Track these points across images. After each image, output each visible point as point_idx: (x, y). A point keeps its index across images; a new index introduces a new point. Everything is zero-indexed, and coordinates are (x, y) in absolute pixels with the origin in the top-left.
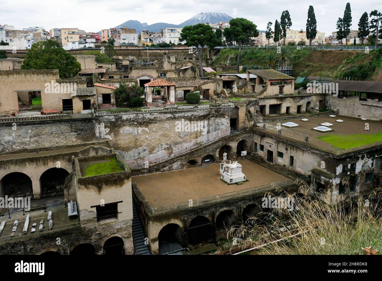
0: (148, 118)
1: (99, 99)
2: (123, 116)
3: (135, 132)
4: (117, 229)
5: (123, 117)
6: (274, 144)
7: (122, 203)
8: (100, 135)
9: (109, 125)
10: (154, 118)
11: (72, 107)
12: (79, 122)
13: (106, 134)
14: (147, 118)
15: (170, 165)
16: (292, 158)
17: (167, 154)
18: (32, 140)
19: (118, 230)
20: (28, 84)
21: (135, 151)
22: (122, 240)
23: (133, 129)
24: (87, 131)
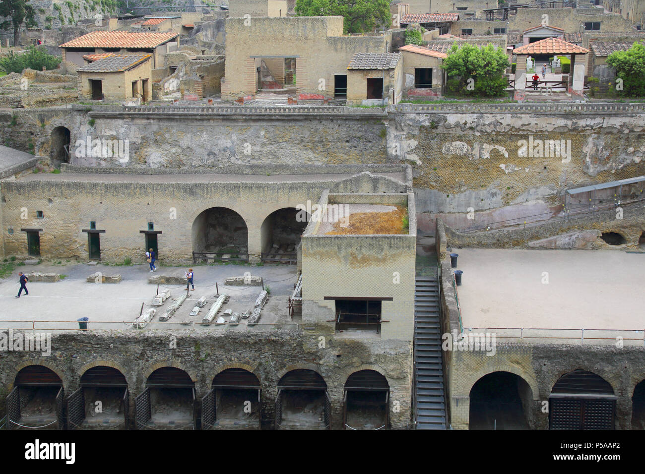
0: (508, 125)
1: (407, 78)
2: (448, 115)
3: (474, 153)
4: (377, 355)
5: (448, 118)
7: (391, 302)
9: (416, 132)
10: (523, 125)
11: (345, 91)
12: (356, 122)
13: (409, 153)
14: (504, 124)
15: (550, 235)
17: (549, 211)
18: (266, 149)
19: (380, 358)
21: (470, 193)
22: (387, 382)
23: (472, 146)
24: (370, 142)
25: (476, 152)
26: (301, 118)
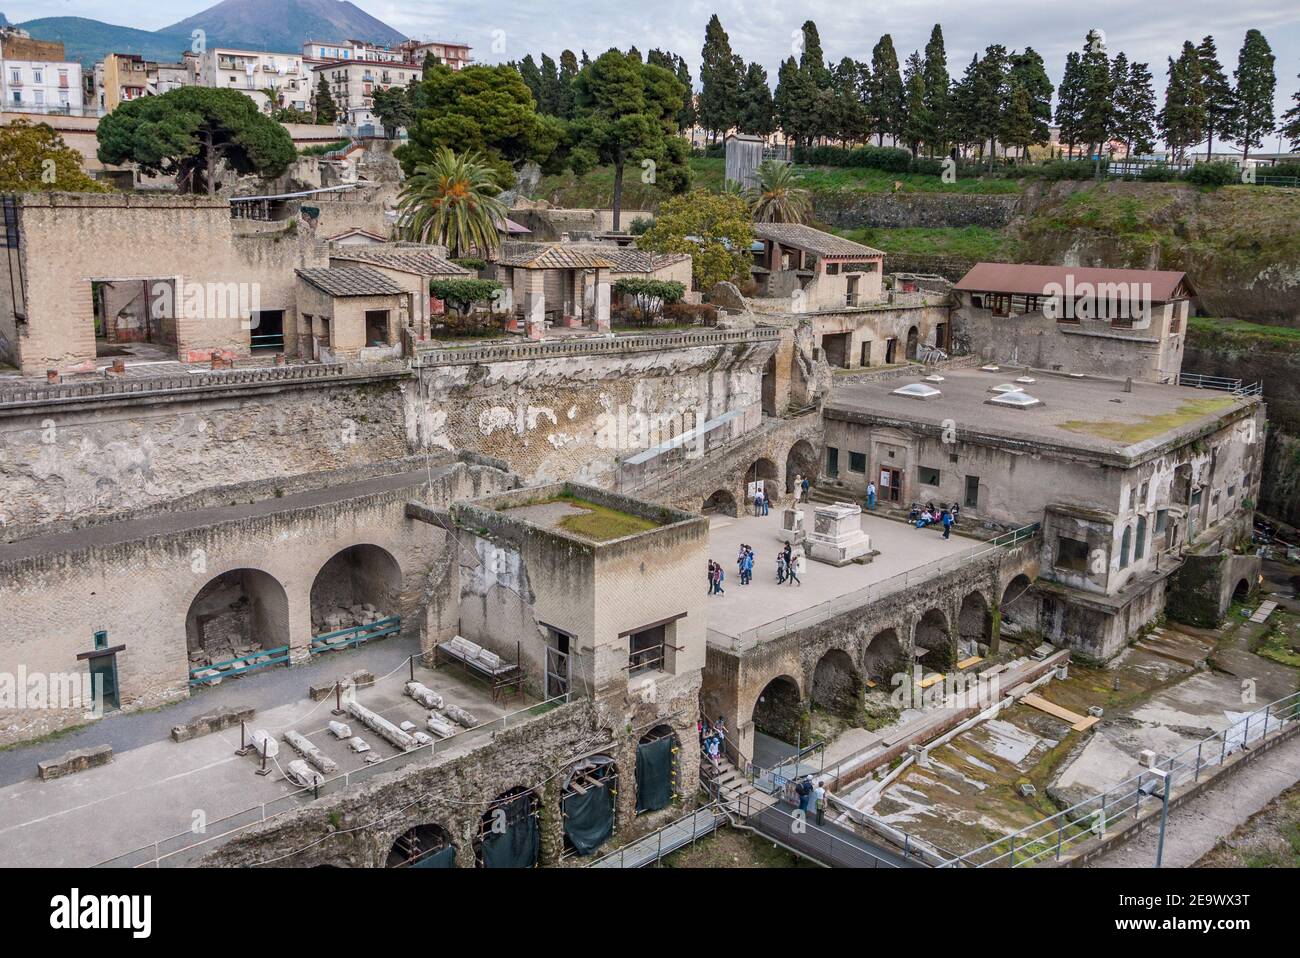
0: (559, 375)
2: (490, 366)
3: (517, 422)
4: (671, 701)
5: (491, 371)
6: (909, 446)
7: (685, 618)
8: (418, 433)
9: (446, 398)
10: (576, 373)
12: (358, 390)
13: (436, 433)
14: (554, 373)
16: (972, 484)
18: (208, 459)
20: (131, 254)
23: (514, 412)
24: (377, 422)
25: (520, 421)
26: (277, 390)
